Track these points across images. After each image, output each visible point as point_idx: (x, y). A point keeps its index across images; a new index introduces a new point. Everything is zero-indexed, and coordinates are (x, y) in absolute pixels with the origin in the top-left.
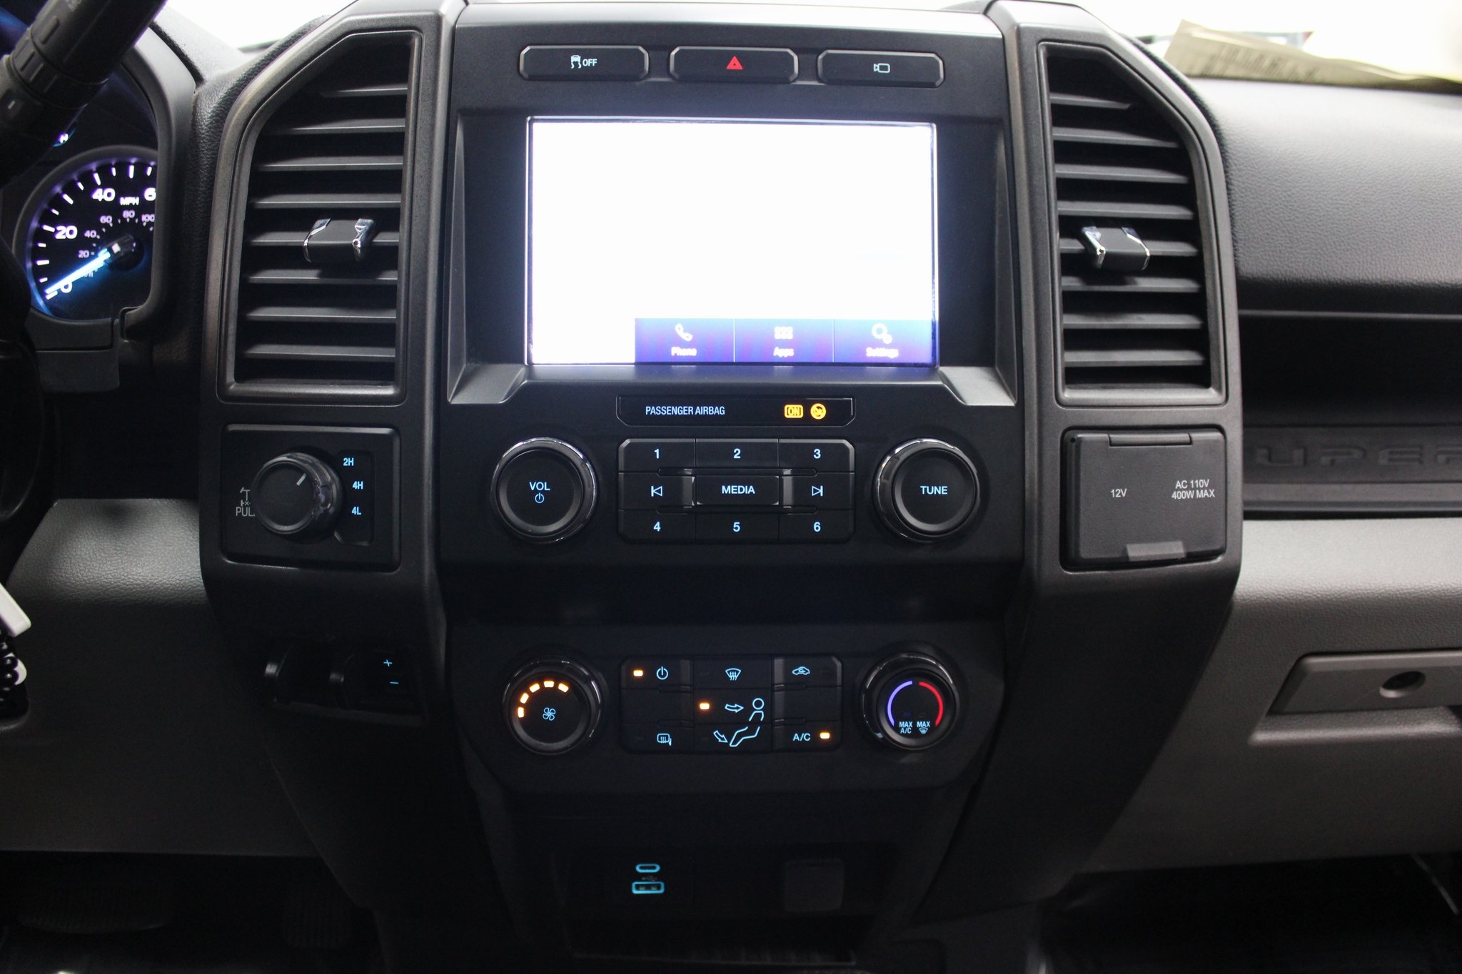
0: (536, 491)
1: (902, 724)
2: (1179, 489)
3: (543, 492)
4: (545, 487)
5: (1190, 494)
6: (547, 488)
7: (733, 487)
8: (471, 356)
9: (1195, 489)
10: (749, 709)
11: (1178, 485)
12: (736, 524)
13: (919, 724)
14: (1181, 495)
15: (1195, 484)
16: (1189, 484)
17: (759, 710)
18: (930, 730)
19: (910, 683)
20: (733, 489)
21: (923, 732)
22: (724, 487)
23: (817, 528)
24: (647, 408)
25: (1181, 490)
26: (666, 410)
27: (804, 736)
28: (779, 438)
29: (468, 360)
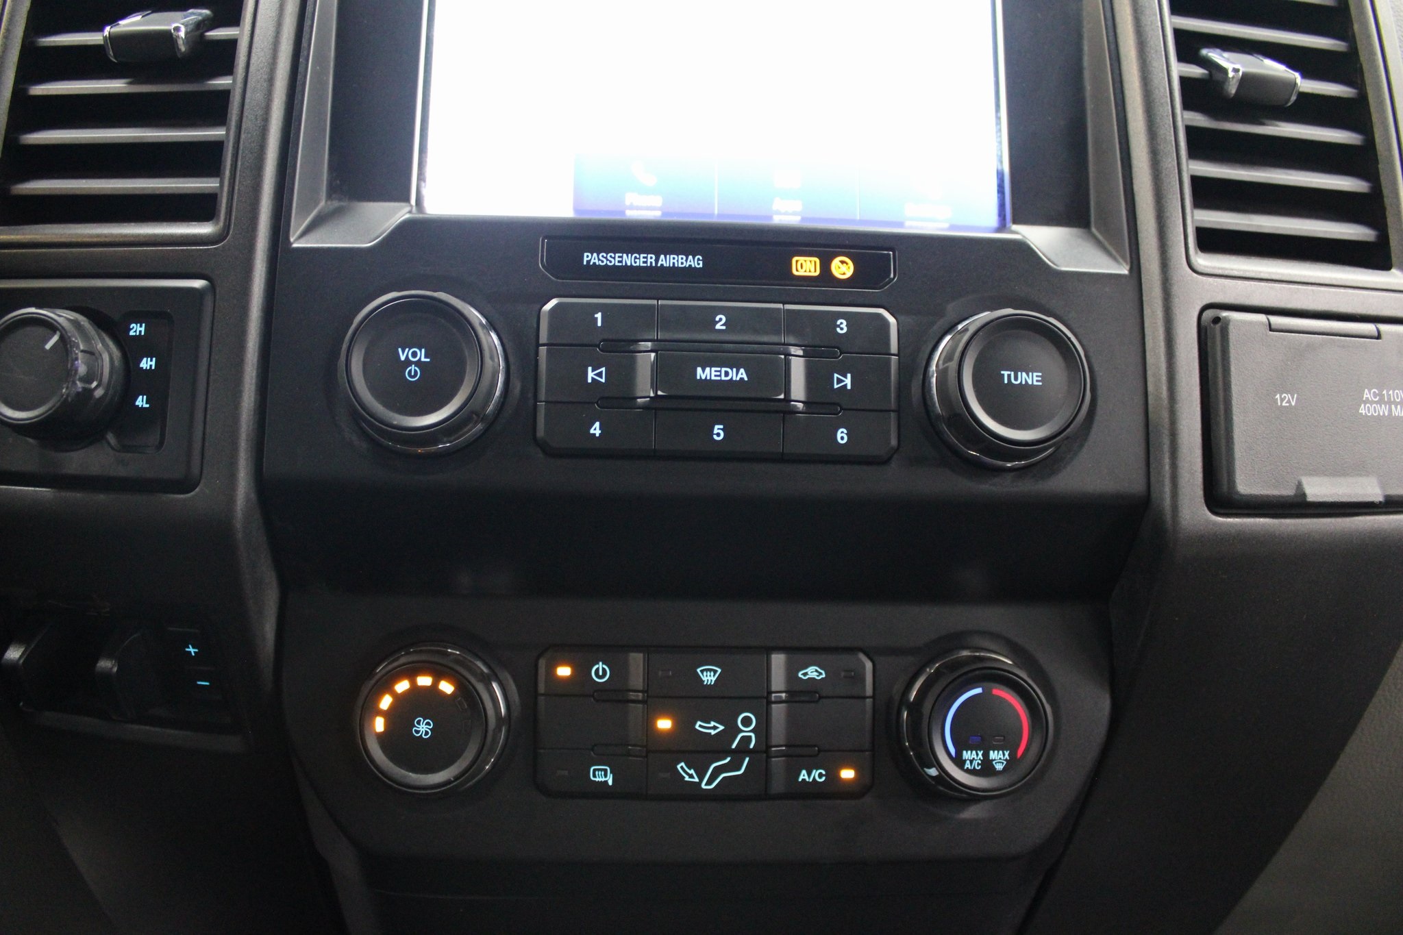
0: (408, 363)
1: (967, 755)
2: (1367, 401)
3: (419, 363)
4: (422, 355)
5: (1383, 410)
6: (426, 357)
7: (713, 369)
8: (333, 191)
9: (1390, 403)
10: (732, 730)
11: (1367, 395)
12: (718, 429)
13: (993, 755)
14: (1372, 410)
15: (1389, 395)
16: (1382, 396)
17: (747, 732)
18: (1010, 764)
19: (978, 691)
20: (713, 373)
21: (999, 767)
22: (699, 370)
23: (842, 438)
24: (586, 254)
25: (1372, 402)
26: (614, 258)
27: (815, 773)
28: (784, 303)
29: (329, 197)
